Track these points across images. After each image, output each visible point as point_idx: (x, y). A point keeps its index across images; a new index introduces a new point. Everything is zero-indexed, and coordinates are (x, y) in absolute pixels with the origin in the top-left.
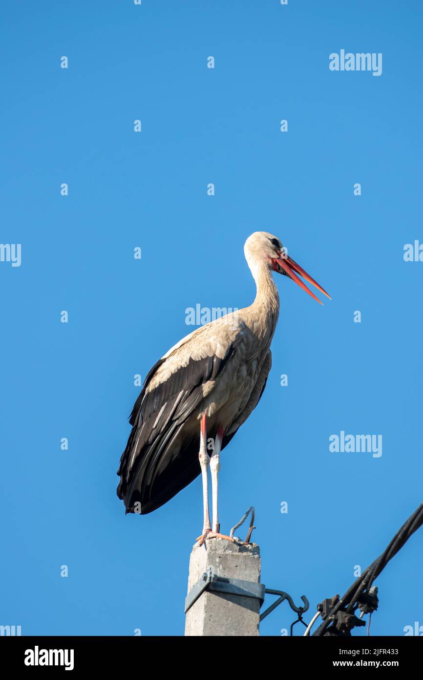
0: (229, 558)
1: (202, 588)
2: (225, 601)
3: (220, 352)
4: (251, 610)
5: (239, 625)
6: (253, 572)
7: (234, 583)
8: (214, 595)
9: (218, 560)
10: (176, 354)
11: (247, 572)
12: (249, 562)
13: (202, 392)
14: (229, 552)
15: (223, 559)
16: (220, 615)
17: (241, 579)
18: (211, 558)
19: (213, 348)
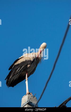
1: (26, 104)
3: (32, 60)
7: (32, 103)
11: (35, 102)
12: (35, 100)
14: (32, 97)
15: (31, 98)
18: (28, 98)
19: (31, 59)
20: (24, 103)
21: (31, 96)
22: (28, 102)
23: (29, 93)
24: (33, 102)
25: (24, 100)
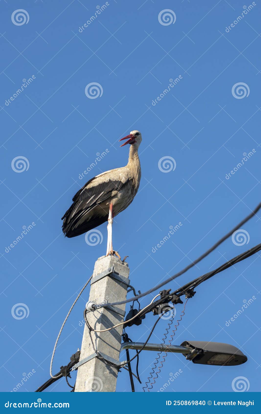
0: (118, 265)
1: (107, 274)
2: (115, 282)
4: (124, 289)
5: (119, 294)
6: (126, 274)
7: (119, 276)
8: (111, 278)
9: (114, 265)
10: (102, 177)
11: (124, 273)
12: (125, 269)
13: (112, 194)
14: (118, 263)
15: (116, 265)
16: (112, 287)
17: (122, 275)
18: (111, 263)
19: (121, 178)
20: (100, 272)
21: (118, 259)
22: (111, 271)
23: (114, 252)
24: (120, 274)
25: (101, 267)
